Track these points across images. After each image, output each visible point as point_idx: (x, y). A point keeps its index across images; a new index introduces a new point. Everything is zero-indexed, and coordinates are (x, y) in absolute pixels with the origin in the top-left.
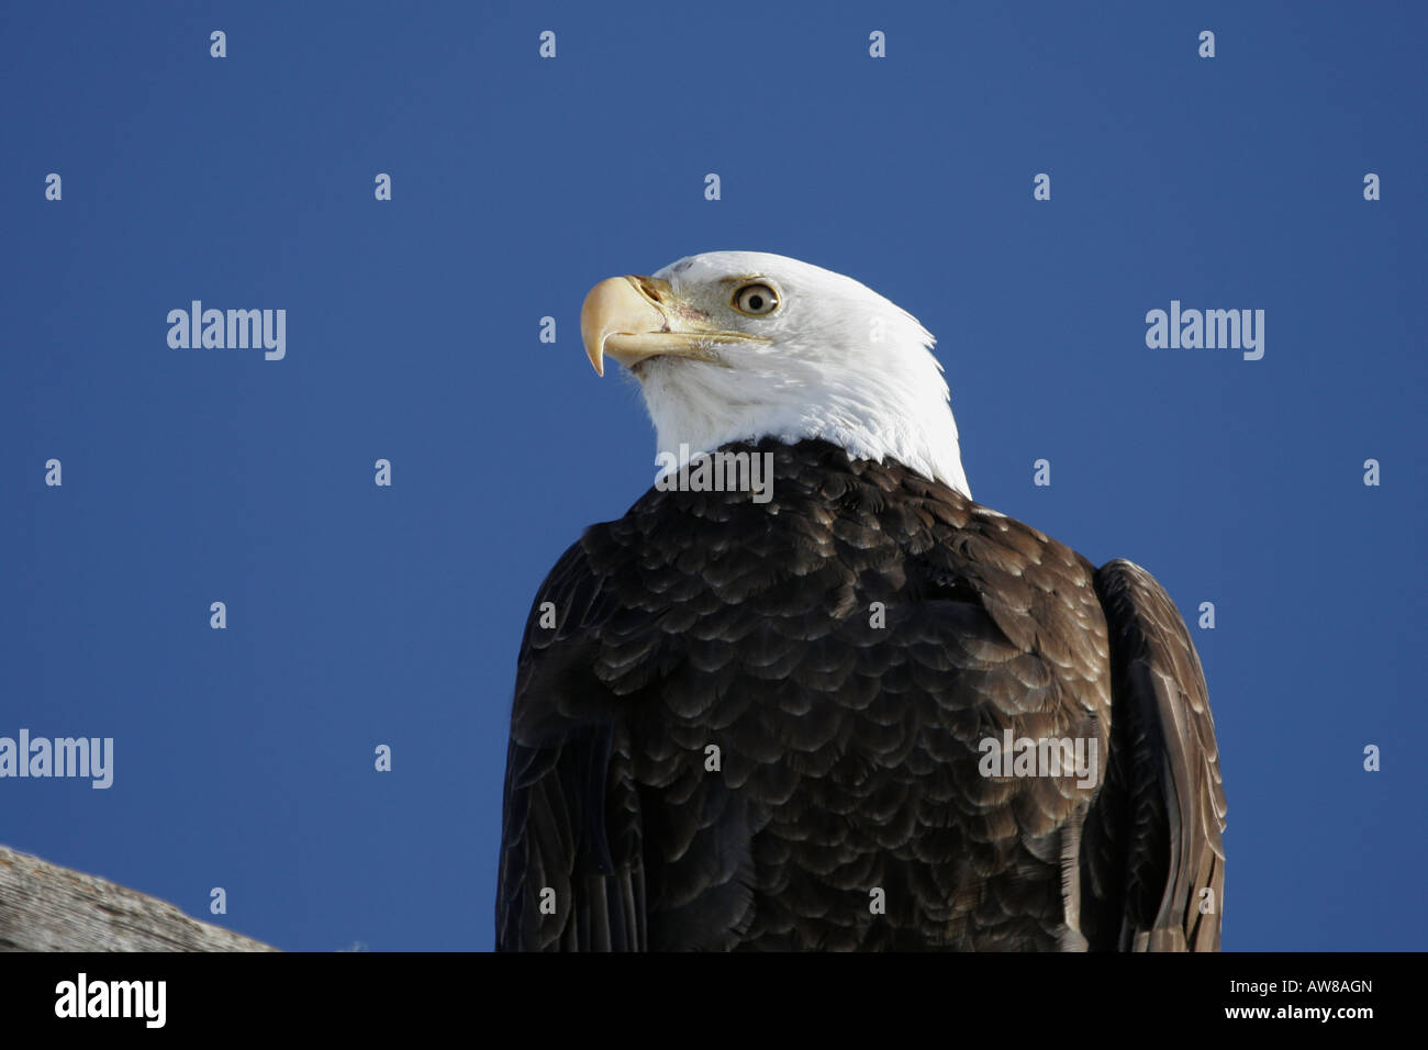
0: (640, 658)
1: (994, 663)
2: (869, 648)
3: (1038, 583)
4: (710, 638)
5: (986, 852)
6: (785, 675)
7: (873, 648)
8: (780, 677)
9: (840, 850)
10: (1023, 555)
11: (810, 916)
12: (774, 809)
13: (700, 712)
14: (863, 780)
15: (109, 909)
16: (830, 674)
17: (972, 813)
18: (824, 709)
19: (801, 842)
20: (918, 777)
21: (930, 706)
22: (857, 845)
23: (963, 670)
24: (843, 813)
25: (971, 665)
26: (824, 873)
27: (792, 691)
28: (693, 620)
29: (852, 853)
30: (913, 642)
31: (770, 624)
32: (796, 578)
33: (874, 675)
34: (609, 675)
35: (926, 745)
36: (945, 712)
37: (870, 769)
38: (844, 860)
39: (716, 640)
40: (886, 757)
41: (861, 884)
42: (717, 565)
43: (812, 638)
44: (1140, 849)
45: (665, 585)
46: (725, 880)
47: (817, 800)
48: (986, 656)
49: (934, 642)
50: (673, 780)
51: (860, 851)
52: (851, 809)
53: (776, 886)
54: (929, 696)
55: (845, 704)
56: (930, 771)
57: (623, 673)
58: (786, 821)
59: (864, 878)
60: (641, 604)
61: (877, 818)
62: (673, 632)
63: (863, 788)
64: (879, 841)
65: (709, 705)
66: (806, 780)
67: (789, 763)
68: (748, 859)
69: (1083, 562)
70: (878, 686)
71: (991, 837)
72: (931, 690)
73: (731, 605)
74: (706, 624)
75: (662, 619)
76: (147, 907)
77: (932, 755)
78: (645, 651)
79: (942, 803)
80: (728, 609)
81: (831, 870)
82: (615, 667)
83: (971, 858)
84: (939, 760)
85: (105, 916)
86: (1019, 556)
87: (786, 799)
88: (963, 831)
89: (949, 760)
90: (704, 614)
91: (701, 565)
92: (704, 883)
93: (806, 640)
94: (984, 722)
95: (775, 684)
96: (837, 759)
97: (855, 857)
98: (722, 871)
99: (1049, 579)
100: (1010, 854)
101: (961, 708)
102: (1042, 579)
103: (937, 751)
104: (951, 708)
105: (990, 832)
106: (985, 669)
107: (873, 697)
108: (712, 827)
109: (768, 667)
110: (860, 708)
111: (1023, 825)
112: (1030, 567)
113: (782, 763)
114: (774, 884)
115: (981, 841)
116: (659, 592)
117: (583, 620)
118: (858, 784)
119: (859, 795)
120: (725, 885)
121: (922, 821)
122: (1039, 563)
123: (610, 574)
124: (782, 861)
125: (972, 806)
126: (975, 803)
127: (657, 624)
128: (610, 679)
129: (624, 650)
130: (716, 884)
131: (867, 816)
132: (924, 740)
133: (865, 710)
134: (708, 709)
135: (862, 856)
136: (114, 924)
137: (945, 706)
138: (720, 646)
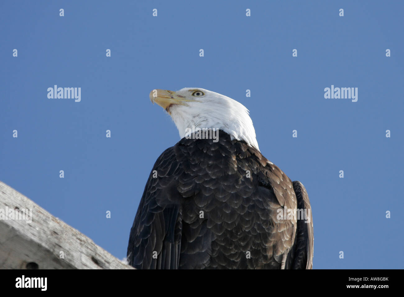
0: (190, 189)
1: (274, 208)
2: (245, 198)
3: (283, 186)
4: (207, 186)
5: (265, 257)
6: (225, 201)
7: (246, 198)
8: (224, 201)
9: (232, 250)
10: (279, 178)
11: (222, 264)
12: (218, 236)
13: (203, 206)
14: (240, 233)
15: (79, 239)
16: (236, 203)
17: (264, 247)
18: (233, 213)
19: (223, 245)
20: (253, 235)
21: (258, 217)
22: (236, 249)
23: (267, 209)
24: (234, 240)
25: (269, 208)
26: (227, 255)
27: (226, 206)
28: (203, 180)
29: (234, 251)
30: (256, 199)
31: (222, 186)
32: (229, 175)
33: (246, 206)
34: (182, 191)
35: (256, 227)
36: (261, 219)
37: (242, 231)
38: (232, 252)
39: (209, 187)
40: (246, 228)
41: (235, 259)
42: (210, 167)
43: (232, 192)
44: (299, 264)
45: (196, 169)
46: (203, 251)
47: (228, 236)
48: (272, 206)
49: (261, 200)
50: (192, 222)
51: (236, 251)
52: (236, 240)
53: (215, 255)
54: (258, 214)
55: (239, 212)
56: (256, 234)
57: (185, 191)
58: (220, 239)
59: (237, 258)
60: (189, 173)
61: (242, 243)
62: (198, 183)
63: (240, 235)
64: (241, 249)
65: (206, 204)
66: (226, 230)
67: (223, 225)
68: (210, 248)
69: (290, 180)
70: (247, 209)
71: (267, 254)
72: (259, 213)
73: (213, 179)
74: (207, 182)
75: (195, 178)
76: (87, 240)
77: (257, 230)
78: (191, 187)
79: (258, 243)
80: (212, 180)
81: (229, 254)
82: (184, 190)
83: (262, 258)
84: (258, 232)
85: (79, 241)
86: (278, 178)
87: (221, 234)
88: (261, 251)
89: (261, 232)
90: (206, 179)
91: (206, 166)
92: (197, 250)
93: (231, 193)
94: (270, 224)
95: (222, 203)
96: (235, 226)
97: (235, 253)
98: (203, 248)
99: (285, 185)
100: (271, 259)
101: (265, 219)
102: (283, 185)
103: (258, 229)
104: (263, 219)
105: (267, 252)
106: (272, 210)
107: (245, 212)
108: (202, 237)
109: (221, 198)
110: (242, 214)
111: (274, 252)
112: (281, 182)
113: (221, 225)
114: (214, 254)
115: (265, 254)
116: (194, 170)
117: (174, 173)
118: (239, 234)
119: (239, 237)
120: (203, 253)
121: (252, 246)
122: (282, 181)
123: (181, 163)
124: (217, 249)
125: (264, 245)
126: (265, 245)
127: (194, 179)
128: (182, 192)
129: (185, 185)
130: (201, 251)
131: (240, 242)
132: (256, 226)
133: (243, 215)
134: (205, 206)
135: (236, 252)
136: (81, 244)
137: (262, 218)
138: (210, 189)
